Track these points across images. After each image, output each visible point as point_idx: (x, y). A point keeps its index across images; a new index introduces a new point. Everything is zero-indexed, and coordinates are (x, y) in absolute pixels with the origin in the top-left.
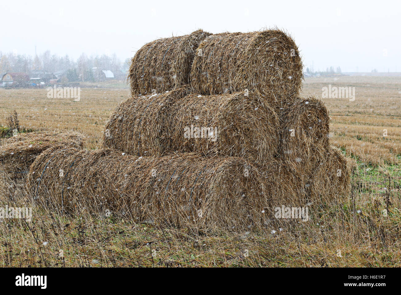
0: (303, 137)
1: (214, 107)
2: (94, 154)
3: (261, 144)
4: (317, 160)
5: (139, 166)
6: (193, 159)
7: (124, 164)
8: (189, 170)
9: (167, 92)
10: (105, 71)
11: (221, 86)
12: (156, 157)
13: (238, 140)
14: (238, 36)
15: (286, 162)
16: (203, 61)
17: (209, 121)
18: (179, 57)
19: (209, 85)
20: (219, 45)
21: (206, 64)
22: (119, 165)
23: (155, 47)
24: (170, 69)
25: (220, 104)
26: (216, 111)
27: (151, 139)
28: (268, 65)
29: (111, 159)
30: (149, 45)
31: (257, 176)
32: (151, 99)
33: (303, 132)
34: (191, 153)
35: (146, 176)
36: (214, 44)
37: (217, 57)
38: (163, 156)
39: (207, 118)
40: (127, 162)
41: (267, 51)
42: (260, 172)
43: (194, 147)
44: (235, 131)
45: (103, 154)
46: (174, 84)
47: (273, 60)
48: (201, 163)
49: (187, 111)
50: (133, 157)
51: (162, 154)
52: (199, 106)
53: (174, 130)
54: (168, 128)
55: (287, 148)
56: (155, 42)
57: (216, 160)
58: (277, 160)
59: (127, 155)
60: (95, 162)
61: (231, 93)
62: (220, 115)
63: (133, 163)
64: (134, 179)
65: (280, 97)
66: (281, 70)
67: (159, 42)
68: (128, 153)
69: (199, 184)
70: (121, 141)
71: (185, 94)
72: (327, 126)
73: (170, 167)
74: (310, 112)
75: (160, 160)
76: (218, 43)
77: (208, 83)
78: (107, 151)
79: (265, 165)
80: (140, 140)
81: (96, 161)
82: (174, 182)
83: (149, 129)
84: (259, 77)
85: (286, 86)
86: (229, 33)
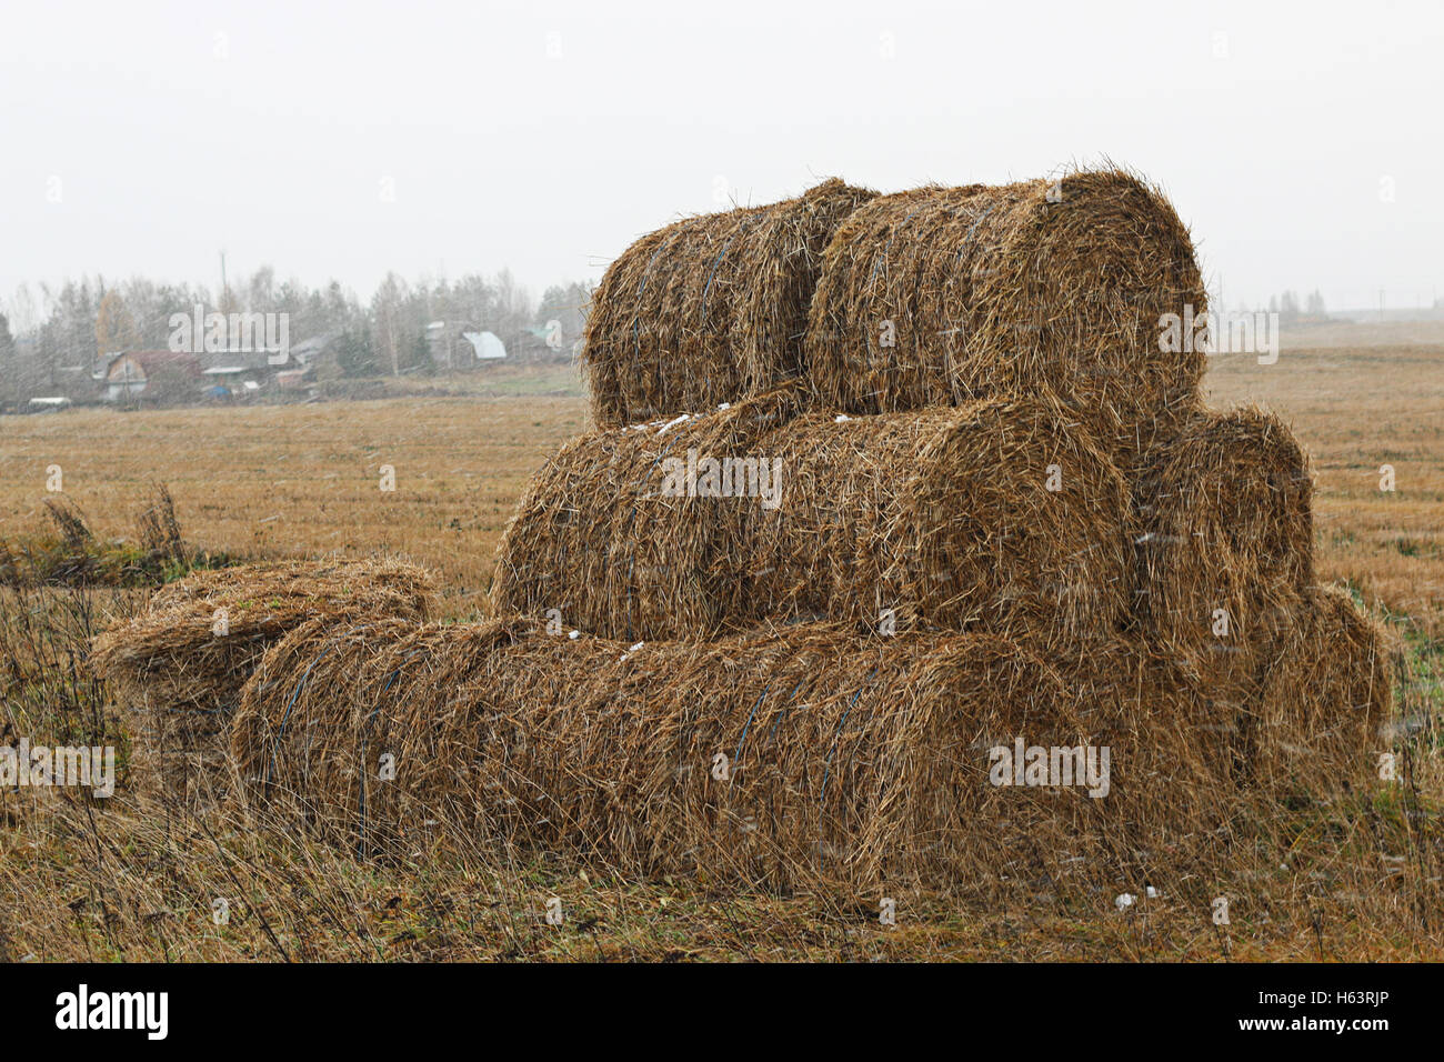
0: (1220, 555)
1: (898, 455)
2: (472, 640)
3: (1070, 584)
4: (1274, 634)
5: (636, 678)
6: (829, 645)
7: (577, 671)
8: (814, 686)
9: (725, 406)
10: (474, 334)
11: (919, 380)
12: (692, 641)
13: (989, 574)
14: (973, 199)
15: (1160, 644)
16: (852, 293)
17: (882, 507)
18: (762, 279)
19: (874, 379)
20: (908, 232)
21: (862, 302)
22: (562, 675)
23: (675, 247)
24: (732, 323)
25: (917, 445)
26: (904, 471)
27: (675, 577)
28: (1083, 298)
29: (530, 655)
30: (653, 241)
31: (1061, 700)
32: (667, 435)
33: (1220, 535)
34: (821, 626)
35: (660, 712)
36: (887, 228)
37: (900, 276)
38: (718, 637)
39: (874, 497)
40: (588, 663)
41: (1080, 250)
42: (1070, 684)
43: (830, 604)
44: (975, 541)
45: (501, 640)
46: (750, 379)
47: (1102, 280)
48: (859, 660)
49: (799, 473)
50: (611, 647)
51: (713, 629)
52: (841, 453)
53: (755, 542)
54: (734, 539)
55: (1163, 594)
56: (672, 229)
57: (911, 648)
58: (1130, 641)
59: (590, 638)
60: (474, 668)
61: (954, 404)
62: (918, 485)
63: (610, 666)
64: (618, 724)
65: (1133, 411)
66: (1133, 314)
67: (689, 232)
68: (592, 631)
69: (854, 735)
70: (565, 589)
71: (790, 415)
72: (1305, 509)
73: (745, 676)
74: (1242, 462)
75: (711, 654)
76: (903, 224)
77: (870, 369)
78: (516, 626)
79: (1086, 661)
80: (632, 584)
81: (478, 663)
82: (761, 730)
83: (666, 541)
84: (1055, 341)
85: (1151, 371)
86: (939, 190)
